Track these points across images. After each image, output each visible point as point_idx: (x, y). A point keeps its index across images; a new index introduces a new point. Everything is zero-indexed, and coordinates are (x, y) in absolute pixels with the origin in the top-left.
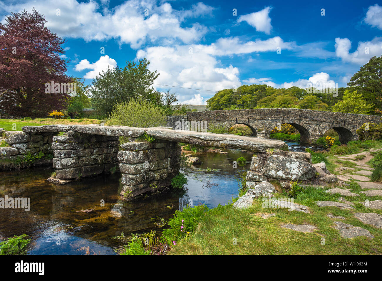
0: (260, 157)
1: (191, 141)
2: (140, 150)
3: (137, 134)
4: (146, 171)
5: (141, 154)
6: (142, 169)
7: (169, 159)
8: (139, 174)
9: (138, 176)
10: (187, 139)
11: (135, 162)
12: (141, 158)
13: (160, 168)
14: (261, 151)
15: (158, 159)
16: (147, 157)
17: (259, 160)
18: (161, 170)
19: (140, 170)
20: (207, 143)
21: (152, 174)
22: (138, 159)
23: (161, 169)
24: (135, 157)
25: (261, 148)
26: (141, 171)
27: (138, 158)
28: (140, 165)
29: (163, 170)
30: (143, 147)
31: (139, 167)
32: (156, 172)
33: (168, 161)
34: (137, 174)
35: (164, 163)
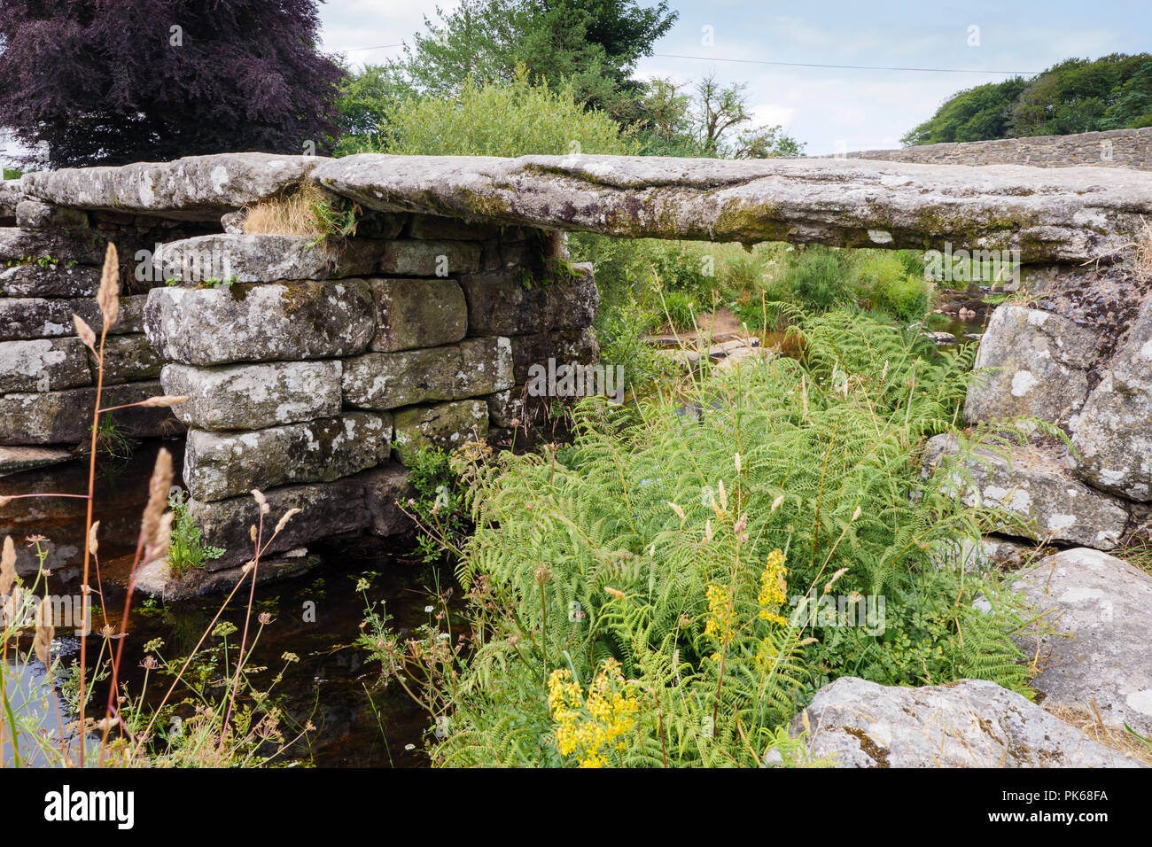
0: (1063, 303)
1: (527, 197)
2: (260, 283)
3: (250, 185)
4: (315, 412)
5: (264, 307)
6: (284, 399)
7: (504, 342)
8: (260, 429)
9: (251, 440)
10: (506, 186)
11: (218, 355)
12: (261, 333)
13: (432, 396)
14: (1077, 248)
15: (412, 343)
16: (318, 328)
17: (1047, 333)
18: (444, 410)
19: (266, 405)
20: (634, 206)
21: (375, 432)
22: (242, 336)
23: (442, 402)
24: (213, 321)
25: (1080, 218)
26: (272, 414)
27: (238, 328)
28: (269, 375)
29: (452, 410)
30: (286, 265)
31: (256, 383)
32: (402, 418)
33: (494, 356)
34: (248, 430)
35: (461, 367)
